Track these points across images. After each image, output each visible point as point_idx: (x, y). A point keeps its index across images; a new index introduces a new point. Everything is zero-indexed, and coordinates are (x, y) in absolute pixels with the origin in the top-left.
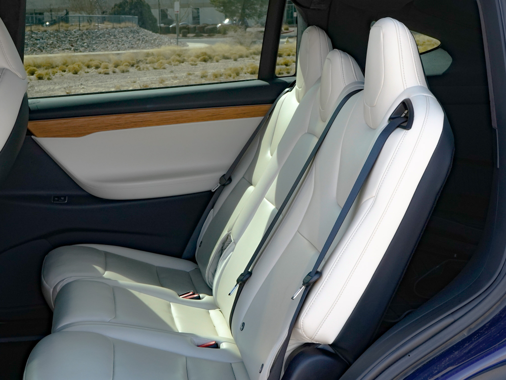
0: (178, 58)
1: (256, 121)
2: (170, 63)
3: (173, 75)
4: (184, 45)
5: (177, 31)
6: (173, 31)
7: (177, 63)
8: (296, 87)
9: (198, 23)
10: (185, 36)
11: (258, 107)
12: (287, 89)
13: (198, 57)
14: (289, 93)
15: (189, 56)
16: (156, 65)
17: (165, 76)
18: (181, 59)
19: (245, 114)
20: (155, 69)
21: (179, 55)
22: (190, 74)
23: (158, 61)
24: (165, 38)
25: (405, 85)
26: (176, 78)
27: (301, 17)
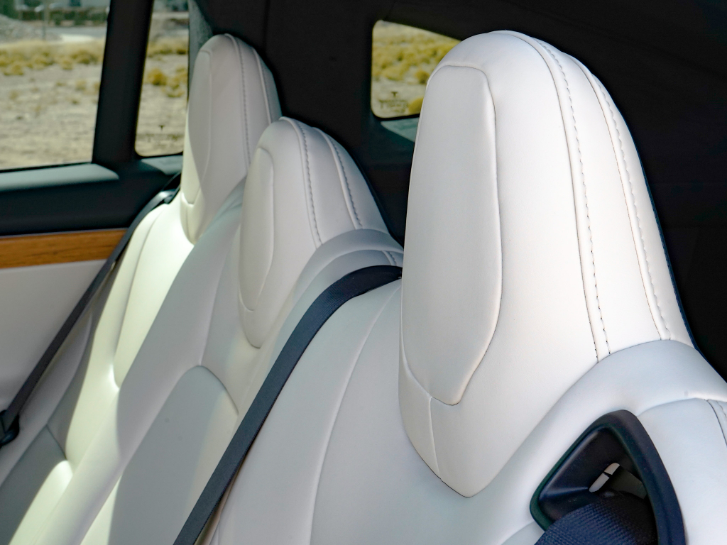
0: (44, 59)
1: (85, 271)
2: (30, 67)
3: (32, 86)
4: (56, 38)
5: (47, 15)
6: (40, 16)
7: (41, 66)
8: (181, 197)
9: (79, 5)
10: (58, 24)
11: (89, 236)
12: (163, 195)
13: (74, 57)
14: (164, 206)
15: (62, 56)
16: (9, 70)
17: (20, 87)
18: (48, 60)
19: (55, 253)
20: (6, 75)
21: (46, 55)
22: (59, 85)
23: (12, 62)
24: (29, 27)
25: (601, 339)
26: (36, 90)
27: (197, 8)
